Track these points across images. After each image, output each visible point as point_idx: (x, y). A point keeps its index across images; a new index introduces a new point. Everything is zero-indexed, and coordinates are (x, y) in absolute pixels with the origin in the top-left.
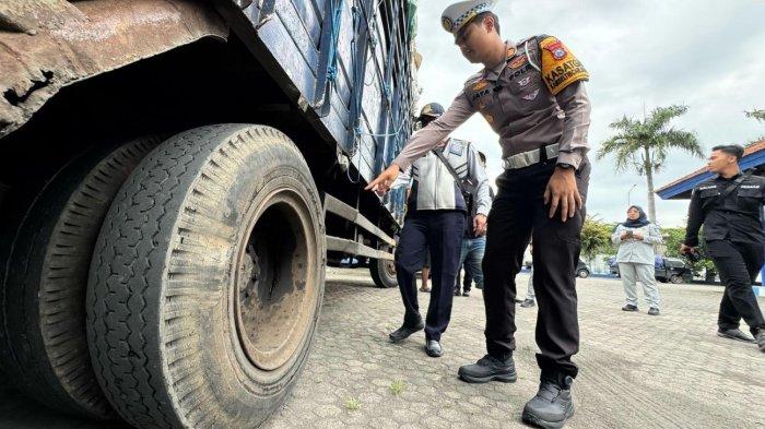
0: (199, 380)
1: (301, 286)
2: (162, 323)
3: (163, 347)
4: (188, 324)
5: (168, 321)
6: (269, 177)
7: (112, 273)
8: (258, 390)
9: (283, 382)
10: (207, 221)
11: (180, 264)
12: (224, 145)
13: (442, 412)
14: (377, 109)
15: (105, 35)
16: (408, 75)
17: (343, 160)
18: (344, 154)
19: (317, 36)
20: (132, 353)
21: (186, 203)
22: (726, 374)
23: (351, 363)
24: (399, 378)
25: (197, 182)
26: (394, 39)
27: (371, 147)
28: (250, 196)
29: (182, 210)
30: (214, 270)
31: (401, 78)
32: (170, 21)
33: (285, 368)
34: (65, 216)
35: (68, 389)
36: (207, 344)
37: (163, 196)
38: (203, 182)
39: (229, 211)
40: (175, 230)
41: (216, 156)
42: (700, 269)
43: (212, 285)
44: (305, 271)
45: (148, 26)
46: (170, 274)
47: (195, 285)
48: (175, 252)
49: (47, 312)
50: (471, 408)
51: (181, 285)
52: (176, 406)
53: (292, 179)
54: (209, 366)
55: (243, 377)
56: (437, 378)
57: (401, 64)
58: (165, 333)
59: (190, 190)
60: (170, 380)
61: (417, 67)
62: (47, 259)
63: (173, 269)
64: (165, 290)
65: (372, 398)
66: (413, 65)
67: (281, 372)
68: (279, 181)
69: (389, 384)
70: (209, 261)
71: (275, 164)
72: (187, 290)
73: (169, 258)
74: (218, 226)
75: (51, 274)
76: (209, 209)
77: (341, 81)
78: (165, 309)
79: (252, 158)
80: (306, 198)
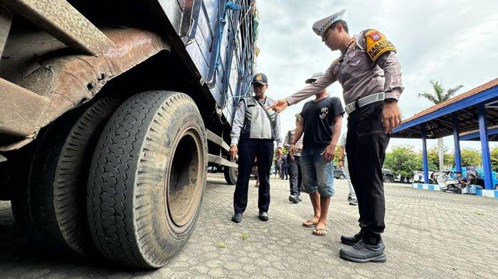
0: (150, 228)
1: (194, 181)
2: (134, 197)
3: (134, 210)
4: (147, 198)
5: (137, 197)
6: (185, 122)
7: (105, 171)
8: (176, 236)
9: (186, 233)
10: (157, 145)
11: (144, 167)
12: (164, 105)
13: (269, 247)
14: (236, 81)
15: (123, 54)
16: (252, 62)
17: (219, 111)
18: (219, 108)
19: (210, 45)
20: (116, 214)
21: (147, 136)
22: (400, 225)
23: (218, 225)
24: (246, 232)
25: (152, 124)
26: (246, 43)
27: (232, 102)
28: (176, 132)
29: (145, 139)
30: (160, 171)
31: (249, 64)
32: (147, 44)
33: (187, 226)
34: (69, 140)
35: (66, 238)
36: (155, 209)
37: (134, 132)
38: (155, 124)
39: (167, 140)
40: (142, 149)
41: (160, 110)
42: (398, 175)
43: (158, 178)
44: (197, 173)
45: (139, 48)
46: (139, 172)
47: (151, 178)
48: (142, 160)
49: (58, 194)
50: (283, 244)
51: (144, 178)
52: (138, 242)
53: (194, 122)
54: (155, 221)
55: (169, 228)
56: (266, 231)
57: (249, 56)
58: (135, 203)
59: (149, 129)
60: (136, 228)
61: (257, 56)
62: (59, 163)
63: (141, 170)
64: (136, 181)
65: (232, 242)
66: (255, 56)
67: (185, 228)
68: (188, 123)
69: (241, 235)
70: (158, 166)
71: (187, 114)
72: (147, 181)
73: (139, 164)
74: (162, 148)
75: (61, 172)
76: (158, 138)
77: (220, 68)
78: (136, 191)
79: (177, 111)
80: (200, 132)
